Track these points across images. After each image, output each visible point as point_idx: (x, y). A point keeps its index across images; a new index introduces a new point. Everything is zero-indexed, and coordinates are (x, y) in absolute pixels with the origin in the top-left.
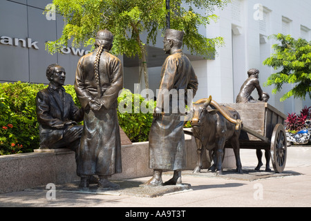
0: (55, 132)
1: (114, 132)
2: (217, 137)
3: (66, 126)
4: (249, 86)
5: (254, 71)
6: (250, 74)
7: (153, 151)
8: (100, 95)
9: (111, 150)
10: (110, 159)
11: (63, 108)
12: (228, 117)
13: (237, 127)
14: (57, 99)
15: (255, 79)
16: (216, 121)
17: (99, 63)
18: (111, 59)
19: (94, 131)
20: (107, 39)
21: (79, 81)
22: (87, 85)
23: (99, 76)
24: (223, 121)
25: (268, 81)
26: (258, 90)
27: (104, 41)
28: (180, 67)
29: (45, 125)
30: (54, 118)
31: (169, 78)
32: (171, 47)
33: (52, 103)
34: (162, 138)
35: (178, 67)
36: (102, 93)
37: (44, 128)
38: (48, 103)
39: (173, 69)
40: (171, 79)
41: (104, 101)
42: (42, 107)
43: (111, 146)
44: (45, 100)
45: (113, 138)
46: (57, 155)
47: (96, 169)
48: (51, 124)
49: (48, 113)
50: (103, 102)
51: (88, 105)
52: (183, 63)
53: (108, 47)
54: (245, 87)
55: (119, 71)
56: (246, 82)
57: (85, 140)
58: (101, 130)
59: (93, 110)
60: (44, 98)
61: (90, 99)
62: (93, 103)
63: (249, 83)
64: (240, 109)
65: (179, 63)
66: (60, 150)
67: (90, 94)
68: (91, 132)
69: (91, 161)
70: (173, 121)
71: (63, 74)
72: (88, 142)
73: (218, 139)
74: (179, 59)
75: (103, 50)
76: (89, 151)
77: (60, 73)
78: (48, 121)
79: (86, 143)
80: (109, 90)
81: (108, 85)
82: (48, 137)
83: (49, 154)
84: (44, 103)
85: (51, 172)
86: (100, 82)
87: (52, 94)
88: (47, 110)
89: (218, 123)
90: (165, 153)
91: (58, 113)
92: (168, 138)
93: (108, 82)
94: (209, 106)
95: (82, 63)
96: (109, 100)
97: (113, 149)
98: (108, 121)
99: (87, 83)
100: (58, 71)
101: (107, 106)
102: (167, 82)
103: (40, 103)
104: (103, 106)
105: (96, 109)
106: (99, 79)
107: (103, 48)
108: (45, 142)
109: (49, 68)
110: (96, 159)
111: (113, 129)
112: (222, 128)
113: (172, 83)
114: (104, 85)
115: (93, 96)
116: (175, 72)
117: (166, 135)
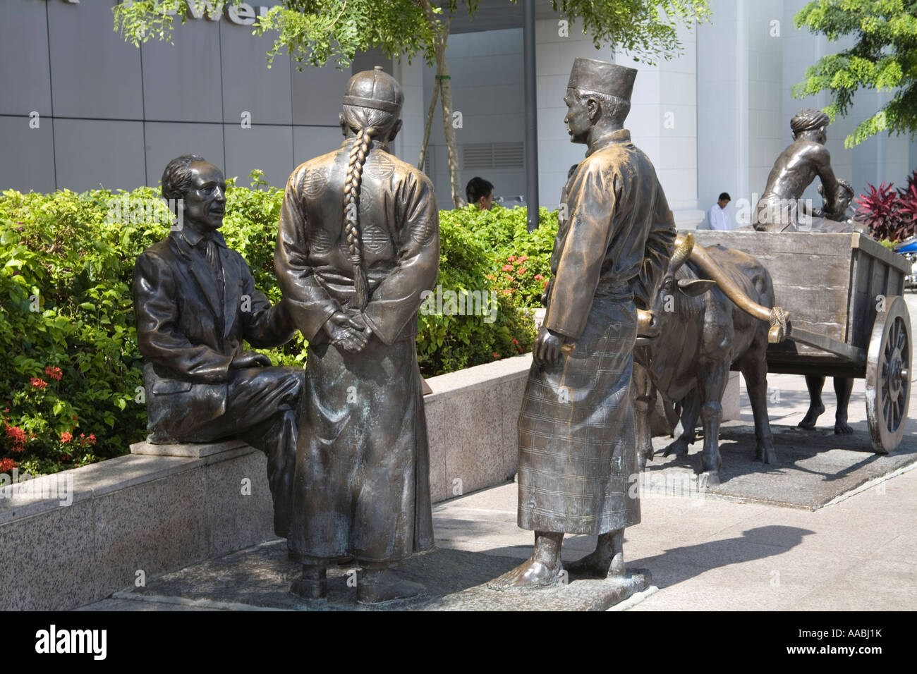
0: (199, 391)
1: (408, 416)
2: (703, 360)
3: (235, 370)
4: (797, 169)
5: (812, 119)
6: (798, 129)
7: (534, 474)
8: (361, 299)
9: (398, 479)
10: (397, 508)
11: (222, 305)
12: (743, 299)
13: (774, 334)
14: (203, 276)
15: (816, 148)
16: (703, 311)
17: (358, 190)
18: (399, 177)
19: (341, 414)
20: (384, 107)
21: (291, 248)
22: (318, 263)
23: (359, 236)
24: (724, 308)
25: (811, 81)
26: (824, 181)
27: (373, 115)
28: (625, 195)
29: (167, 367)
30: (196, 341)
31: (590, 234)
32: (594, 121)
33: (188, 294)
34: (566, 431)
35: (619, 196)
36: (370, 292)
37: (162, 376)
38: (173, 292)
39: (602, 207)
40: (597, 236)
41: (378, 320)
42: (155, 308)
43: (398, 465)
44: (165, 286)
45: (406, 438)
46: (207, 465)
47: (350, 539)
48: (187, 364)
49: (175, 326)
50: (374, 323)
51: (323, 330)
52: (635, 179)
53: (385, 134)
54: (783, 173)
55: (425, 218)
56: (787, 156)
57: (314, 443)
58: (366, 412)
59: (339, 348)
60: (161, 277)
61: (330, 309)
62: (340, 324)
63: (795, 160)
64: (767, 250)
65: (624, 180)
66: (218, 447)
67: (329, 295)
68: (334, 418)
69: (333, 512)
70: (599, 372)
71: (218, 192)
72: (324, 451)
73: (708, 366)
74: (622, 169)
75: (370, 146)
76: (325, 482)
77: (210, 187)
78: (177, 356)
79: (315, 451)
80: (393, 281)
81: (390, 263)
82: (177, 409)
83: (185, 469)
84: (159, 293)
85: (190, 526)
86: (361, 256)
87: (186, 259)
88: (170, 317)
89: (708, 318)
90: (574, 477)
91: (208, 325)
92: (583, 432)
93: (388, 256)
94: (684, 267)
95: (301, 187)
96: (392, 317)
97: (407, 475)
98: (390, 382)
99: (320, 256)
100: (202, 182)
101: (387, 337)
102: (584, 250)
103: (146, 295)
104: (373, 334)
105: (349, 345)
106: (361, 244)
107: (372, 136)
108: (166, 423)
109: (173, 171)
110: (351, 507)
111: (405, 408)
112: (721, 330)
113: (600, 250)
114: (375, 264)
115: (339, 301)
116: (609, 214)
117: (575, 422)
